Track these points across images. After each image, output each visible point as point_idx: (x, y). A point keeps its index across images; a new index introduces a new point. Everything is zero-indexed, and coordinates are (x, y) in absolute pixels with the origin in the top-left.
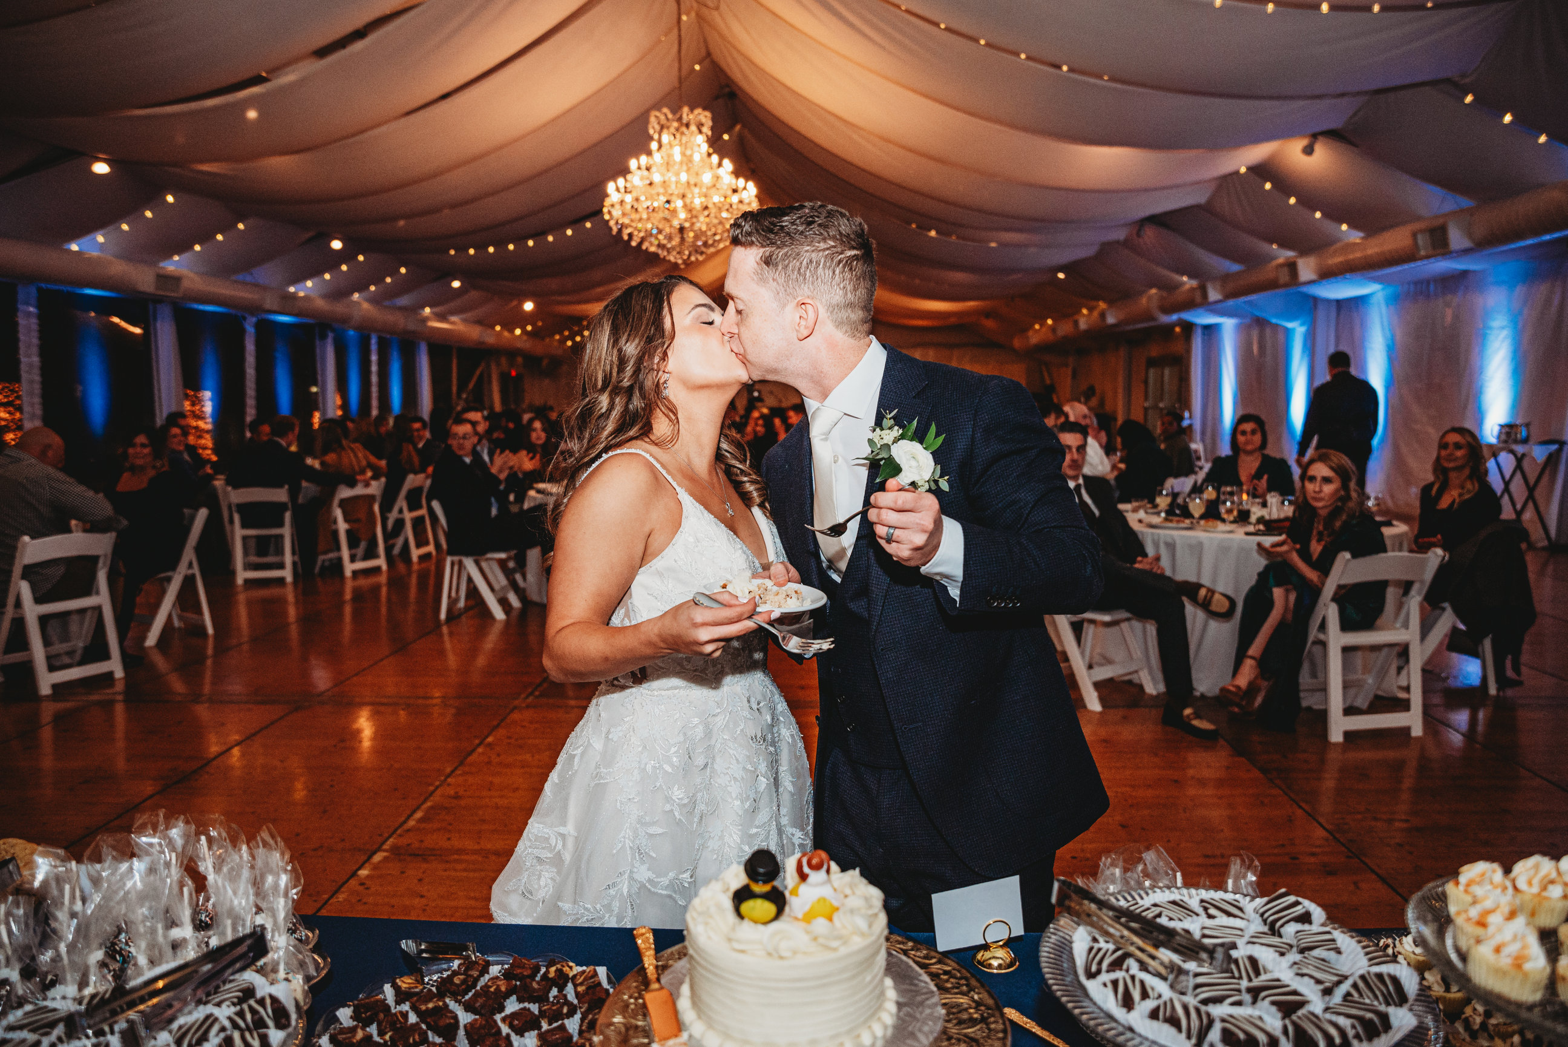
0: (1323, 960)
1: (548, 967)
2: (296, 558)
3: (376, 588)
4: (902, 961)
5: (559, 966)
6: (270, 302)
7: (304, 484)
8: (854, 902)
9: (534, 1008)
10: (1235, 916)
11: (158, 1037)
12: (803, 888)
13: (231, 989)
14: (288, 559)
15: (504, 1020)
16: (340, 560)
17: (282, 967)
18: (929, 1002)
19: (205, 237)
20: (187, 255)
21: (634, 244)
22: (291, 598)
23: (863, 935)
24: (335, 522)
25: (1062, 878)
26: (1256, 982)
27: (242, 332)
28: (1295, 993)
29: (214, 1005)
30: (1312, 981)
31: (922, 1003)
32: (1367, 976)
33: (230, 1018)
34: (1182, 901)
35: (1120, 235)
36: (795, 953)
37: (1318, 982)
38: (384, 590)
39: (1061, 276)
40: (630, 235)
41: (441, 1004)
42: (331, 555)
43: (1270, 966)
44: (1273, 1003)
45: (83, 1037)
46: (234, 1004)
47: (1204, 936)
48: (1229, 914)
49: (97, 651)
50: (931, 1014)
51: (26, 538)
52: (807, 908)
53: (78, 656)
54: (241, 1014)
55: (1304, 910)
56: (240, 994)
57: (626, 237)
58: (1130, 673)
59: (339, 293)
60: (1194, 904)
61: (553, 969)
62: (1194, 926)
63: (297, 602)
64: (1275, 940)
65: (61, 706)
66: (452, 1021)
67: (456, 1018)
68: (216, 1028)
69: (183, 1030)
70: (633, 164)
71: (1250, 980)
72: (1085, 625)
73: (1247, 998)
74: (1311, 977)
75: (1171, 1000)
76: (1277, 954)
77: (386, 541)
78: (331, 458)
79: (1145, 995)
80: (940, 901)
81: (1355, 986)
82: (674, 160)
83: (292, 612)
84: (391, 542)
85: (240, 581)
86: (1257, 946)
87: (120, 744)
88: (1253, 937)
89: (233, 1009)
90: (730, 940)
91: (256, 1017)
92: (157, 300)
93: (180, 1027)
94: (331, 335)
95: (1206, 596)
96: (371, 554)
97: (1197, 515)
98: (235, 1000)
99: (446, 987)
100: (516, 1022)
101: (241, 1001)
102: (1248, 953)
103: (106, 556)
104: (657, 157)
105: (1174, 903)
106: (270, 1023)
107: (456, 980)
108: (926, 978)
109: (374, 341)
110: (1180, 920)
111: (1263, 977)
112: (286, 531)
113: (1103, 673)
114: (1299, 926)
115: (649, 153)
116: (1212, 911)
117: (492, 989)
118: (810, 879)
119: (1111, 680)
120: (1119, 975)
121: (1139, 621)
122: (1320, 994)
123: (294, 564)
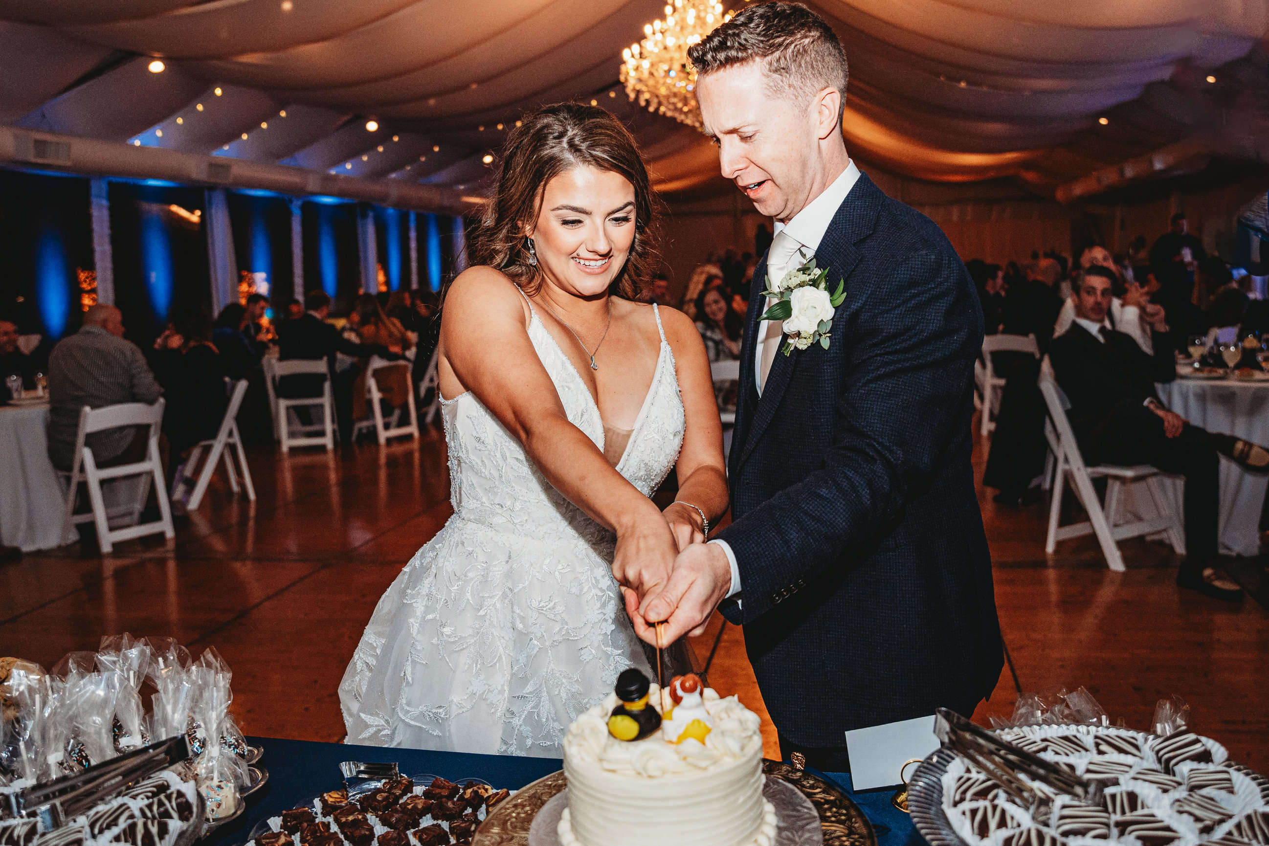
0: (1212, 799)
1: (465, 789)
2: (336, 427)
3: (409, 455)
4: (786, 787)
5: (475, 788)
6: (312, 184)
7: (339, 356)
8: (729, 724)
9: (445, 825)
10: (1127, 753)
11: (77, 820)
12: (678, 712)
13: (148, 785)
14: (329, 427)
15: (415, 834)
16: (375, 427)
17: (216, 775)
18: (808, 827)
19: (251, 126)
20: (235, 144)
21: (651, 109)
22: (332, 464)
23: (734, 755)
24: (369, 391)
25: (943, 709)
26: (1129, 816)
27: (289, 214)
28: (1168, 829)
29: (131, 797)
30: (1191, 819)
31: (802, 828)
32: (1253, 815)
33: (142, 810)
34: (1075, 737)
35: (1166, 74)
36: (664, 772)
37: (1198, 819)
38: (417, 455)
39: (1103, 121)
40: (648, 102)
41: (360, 817)
42: (365, 424)
43: (1149, 802)
44: (1139, 838)
45: (19, 817)
46: (148, 798)
47: (1088, 771)
48: (1121, 750)
49: (151, 514)
50: (809, 838)
51: (87, 409)
52: (681, 731)
53: (136, 516)
54: (150, 807)
55: (1203, 749)
56: (155, 789)
57: (643, 103)
58: (1159, 532)
59: (378, 174)
60: (1089, 741)
61: (470, 791)
62: (1081, 762)
63: (337, 469)
64: (1163, 777)
65: (120, 562)
66: (367, 833)
67: (371, 829)
68: (126, 814)
69: (99, 815)
70: (647, 29)
71: (1123, 812)
72: (1110, 482)
73: (1115, 831)
74: (1191, 814)
75: (1029, 831)
76: (1160, 791)
77: (418, 409)
78: (369, 329)
79: (1002, 824)
80: (854, 738)
81: (1238, 826)
82: (687, 24)
83: (333, 476)
84: (424, 410)
85: (285, 448)
86: (1140, 782)
87: (173, 598)
88: (1139, 773)
89: (146, 802)
90: (601, 760)
91: (162, 809)
92: (212, 187)
93: (97, 813)
94: (371, 214)
95: (1242, 451)
96: (404, 421)
97: (1231, 364)
98: (150, 794)
99: (369, 803)
100: (425, 836)
101: (154, 795)
102: (1130, 789)
103: (156, 423)
104: (671, 21)
105: (1066, 738)
106: (175, 815)
107: (379, 798)
108: (809, 804)
109: (412, 217)
110: (1067, 755)
111: (1140, 812)
112: (326, 401)
113: (1130, 531)
114: (1195, 765)
115: (663, 17)
116: (1104, 747)
117: (410, 807)
118: (684, 702)
119: (1140, 538)
120: (981, 804)
121: (1169, 477)
122: (1197, 832)
123: (334, 432)
